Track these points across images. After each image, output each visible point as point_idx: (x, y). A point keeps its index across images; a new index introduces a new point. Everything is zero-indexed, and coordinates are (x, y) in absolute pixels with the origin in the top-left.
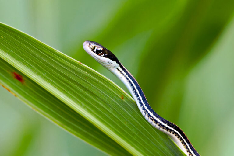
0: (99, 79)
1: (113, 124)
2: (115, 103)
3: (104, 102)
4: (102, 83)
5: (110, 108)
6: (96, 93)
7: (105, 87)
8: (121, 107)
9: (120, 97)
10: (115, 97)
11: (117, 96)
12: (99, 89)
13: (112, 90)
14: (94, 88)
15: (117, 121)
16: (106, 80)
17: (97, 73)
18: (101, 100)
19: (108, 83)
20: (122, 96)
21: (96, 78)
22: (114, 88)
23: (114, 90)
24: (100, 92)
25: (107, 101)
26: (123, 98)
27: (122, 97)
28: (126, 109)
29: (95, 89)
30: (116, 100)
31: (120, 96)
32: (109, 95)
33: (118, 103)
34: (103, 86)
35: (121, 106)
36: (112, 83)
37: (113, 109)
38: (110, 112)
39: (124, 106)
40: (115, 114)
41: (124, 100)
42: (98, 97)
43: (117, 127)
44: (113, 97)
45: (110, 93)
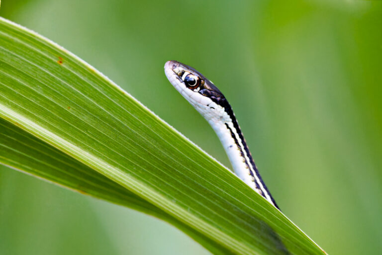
0: (14, 35)
1: (46, 114)
2: (48, 74)
3: (27, 77)
4: (19, 41)
5: (39, 86)
6: (9, 61)
7: (27, 48)
8: (59, 79)
9: (56, 61)
10: (46, 62)
11: (49, 60)
12: (14, 54)
13: (39, 51)
14: (4, 53)
15: (53, 107)
16: (26, 34)
17: (8, 24)
18: (20, 73)
19: (30, 38)
20: (60, 58)
21: (9, 33)
22: (43, 45)
23: (42, 50)
24: (16, 58)
25: (31, 73)
26: (61, 62)
27: (60, 60)
28: (68, 81)
29: (7, 54)
30: (47, 67)
31: (55, 59)
32: (34, 62)
33: (52, 72)
34: (22, 46)
35: (60, 77)
36: (38, 38)
37: (44, 86)
38: (39, 93)
39: (64, 76)
40: (48, 94)
41: (63, 65)
42: (14, 69)
43: (53, 118)
44: (42, 64)
45: (36, 57)
